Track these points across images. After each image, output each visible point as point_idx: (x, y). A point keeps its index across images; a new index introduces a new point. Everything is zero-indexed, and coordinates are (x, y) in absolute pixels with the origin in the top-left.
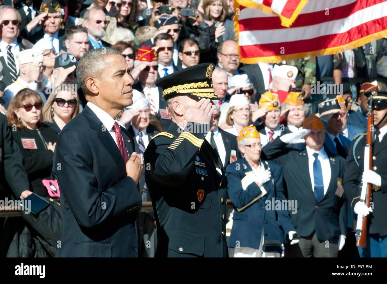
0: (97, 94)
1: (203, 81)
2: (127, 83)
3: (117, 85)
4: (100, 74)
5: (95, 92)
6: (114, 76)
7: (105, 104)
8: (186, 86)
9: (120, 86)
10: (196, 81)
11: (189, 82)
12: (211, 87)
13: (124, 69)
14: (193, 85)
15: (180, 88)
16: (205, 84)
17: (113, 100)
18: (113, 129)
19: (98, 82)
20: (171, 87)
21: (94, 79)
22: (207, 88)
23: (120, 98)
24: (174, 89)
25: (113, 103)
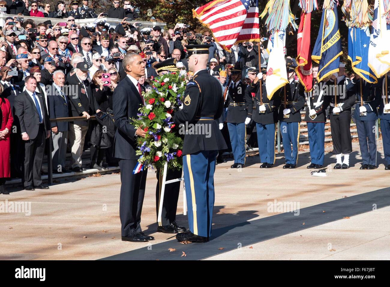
0: (131, 71)
1: (172, 65)
2: (143, 67)
3: (138, 68)
4: (132, 63)
5: (130, 70)
6: (137, 64)
7: (134, 75)
8: (166, 67)
9: (140, 68)
10: (170, 65)
11: (167, 66)
12: (176, 67)
13: (141, 61)
14: (169, 66)
15: (163, 68)
16: (173, 66)
17: (137, 74)
18: (137, 85)
19: (131, 67)
20: (160, 68)
21: (130, 65)
22: (174, 67)
23: (140, 72)
24: (161, 68)
25: (138, 75)
